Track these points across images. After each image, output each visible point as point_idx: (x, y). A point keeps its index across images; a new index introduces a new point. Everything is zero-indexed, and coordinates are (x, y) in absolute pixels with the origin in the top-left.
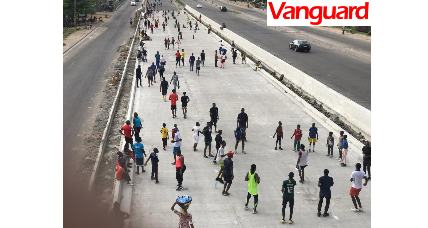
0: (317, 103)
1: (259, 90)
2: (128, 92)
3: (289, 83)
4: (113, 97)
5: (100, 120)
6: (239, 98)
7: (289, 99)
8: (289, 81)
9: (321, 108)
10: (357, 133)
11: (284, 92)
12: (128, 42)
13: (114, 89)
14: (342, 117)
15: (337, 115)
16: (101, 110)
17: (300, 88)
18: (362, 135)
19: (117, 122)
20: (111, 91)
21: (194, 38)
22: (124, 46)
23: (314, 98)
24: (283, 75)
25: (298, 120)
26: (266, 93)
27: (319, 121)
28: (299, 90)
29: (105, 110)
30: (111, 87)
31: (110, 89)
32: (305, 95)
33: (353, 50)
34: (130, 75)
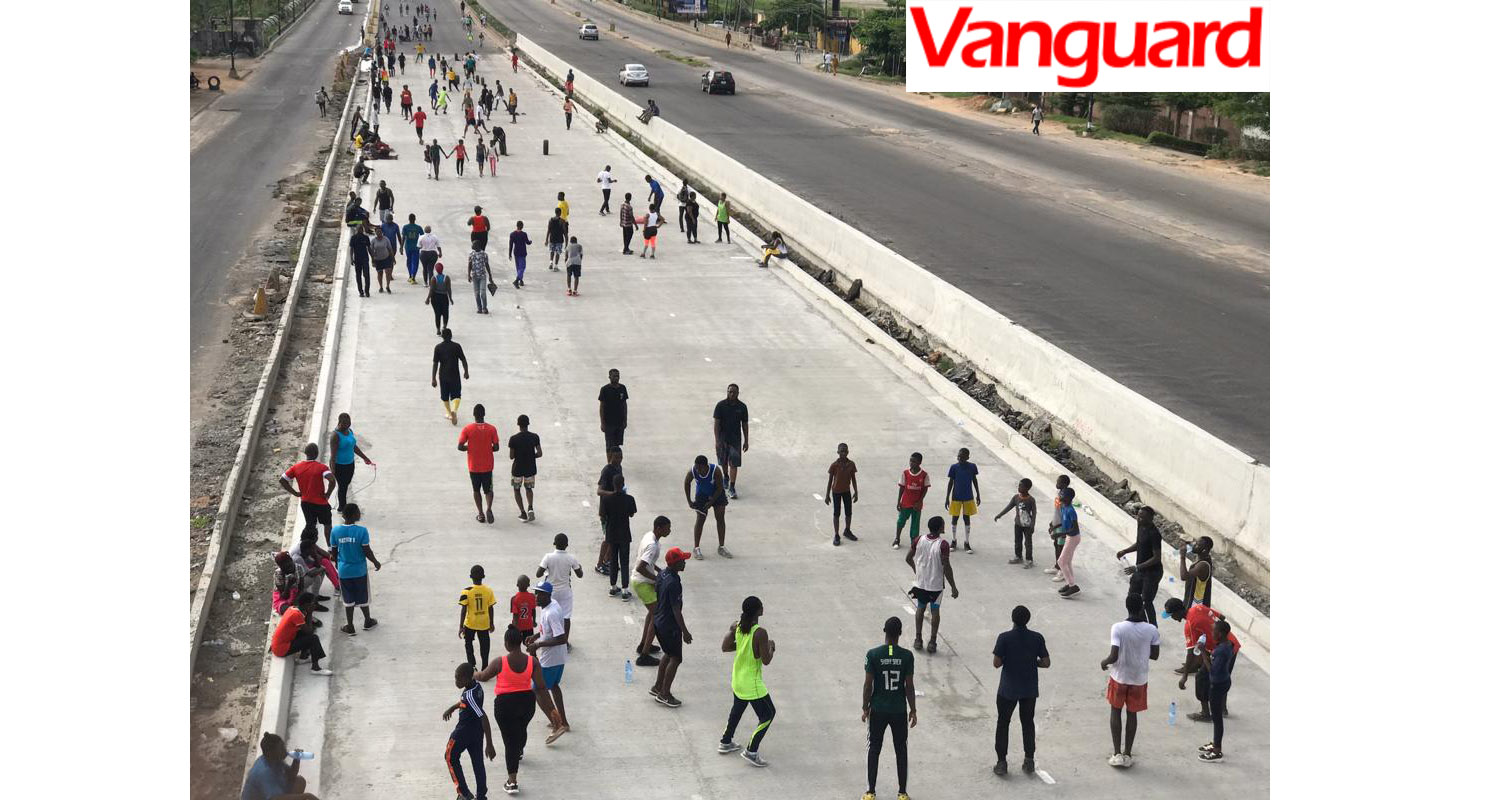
0: (976, 380)
1: (777, 334)
2: (313, 343)
3: (882, 308)
4: (259, 358)
5: (213, 444)
6: (705, 361)
7: (882, 364)
8: (880, 302)
9: (990, 395)
10: (1115, 483)
11: (862, 341)
12: (312, 164)
13: (261, 332)
14: (1065, 425)
15: (1045, 419)
16: (214, 406)
17: (920, 327)
18: (1132, 489)
19: (275, 450)
20: (252, 338)
21: (546, 152)
22: (297, 179)
23: (969, 362)
24: (861, 281)
25: (912, 440)
26: (802, 344)
27: (985, 444)
28: (917, 334)
29: (230, 408)
30: (250, 324)
31: (248, 331)
32: (935, 350)
33: (1101, 194)
34: (322, 281)
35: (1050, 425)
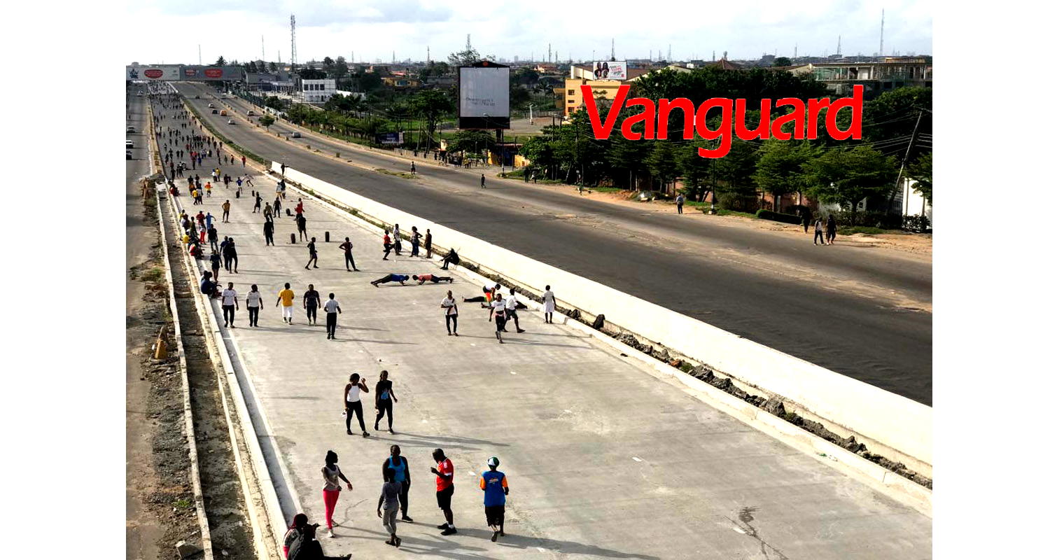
0: (714, 377)
1: (555, 354)
2: (206, 378)
3: (625, 333)
4: (173, 389)
5: (167, 450)
6: (512, 375)
7: (638, 369)
8: (621, 328)
9: (728, 386)
10: (844, 439)
11: (619, 356)
12: (150, 255)
13: (168, 371)
14: (794, 403)
15: (777, 399)
16: (154, 424)
17: (659, 344)
18: (859, 443)
19: (210, 452)
20: (162, 376)
21: (327, 240)
22: (143, 266)
23: (705, 365)
24: (603, 316)
25: (684, 418)
26: (575, 359)
27: (737, 418)
28: (656, 348)
29: (168, 425)
30: (156, 366)
31: (157, 371)
32: (675, 359)
34: (194, 334)
35: (782, 403)
